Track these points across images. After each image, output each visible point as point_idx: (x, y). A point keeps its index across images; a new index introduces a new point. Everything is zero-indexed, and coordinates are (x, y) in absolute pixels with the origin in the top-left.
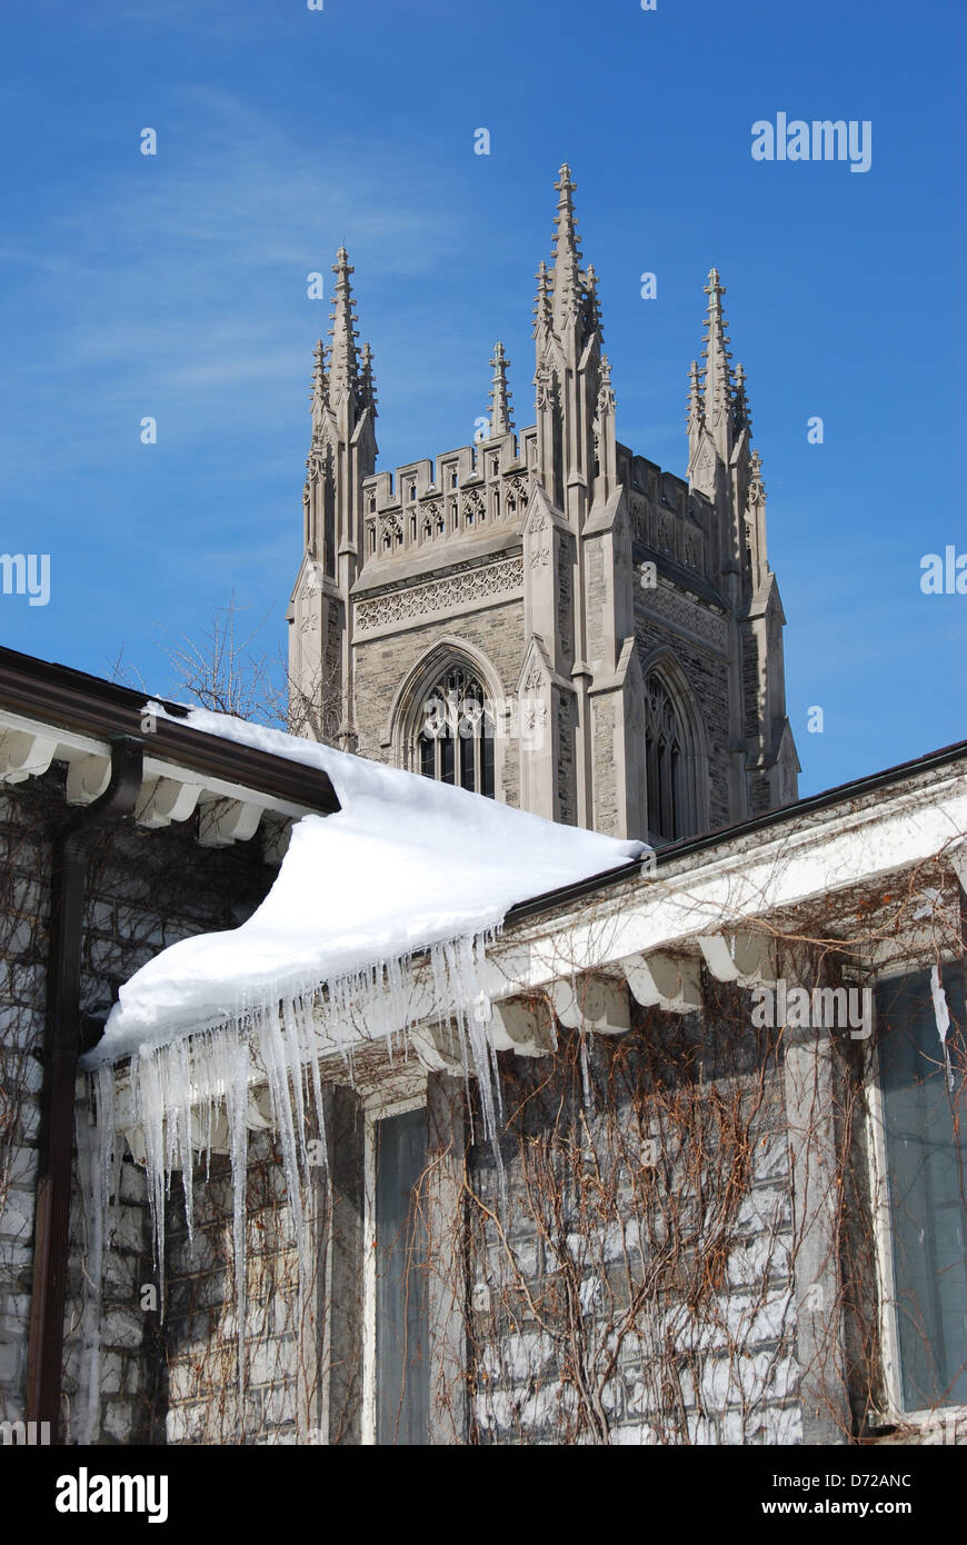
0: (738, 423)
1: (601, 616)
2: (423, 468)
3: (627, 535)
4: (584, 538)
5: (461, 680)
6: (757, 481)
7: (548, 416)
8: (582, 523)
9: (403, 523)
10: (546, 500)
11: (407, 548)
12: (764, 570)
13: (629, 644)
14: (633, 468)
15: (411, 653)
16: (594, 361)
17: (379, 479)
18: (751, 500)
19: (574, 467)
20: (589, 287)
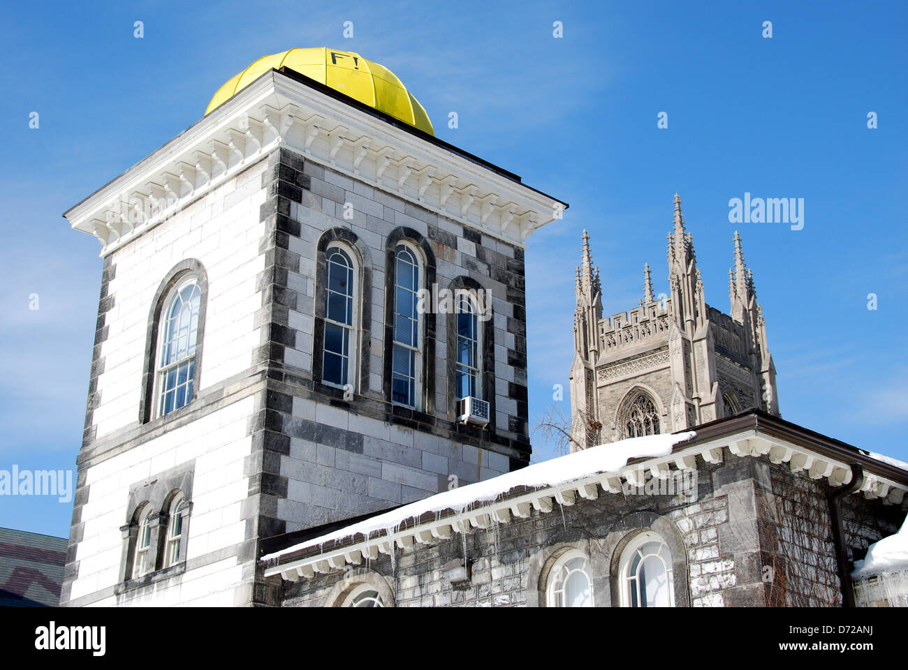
0: (751, 293)
1: (703, 374)
2: (623, 315)
3: (712, 340)
4: (694, 342)
5: (644, 401)
6: (761, 316)
7: (676, 293)
8: (693, 336)
9: (616, 337)
10: (678, 327)
11: (618, 347)
12: (766, 352)
13: (716, 385)
14: (711, 312)
15: (623, 390)
16: (694, 271)
17: (604, 320)
18: (758, 323)
19: (688, 313)
20: (689, 241)
